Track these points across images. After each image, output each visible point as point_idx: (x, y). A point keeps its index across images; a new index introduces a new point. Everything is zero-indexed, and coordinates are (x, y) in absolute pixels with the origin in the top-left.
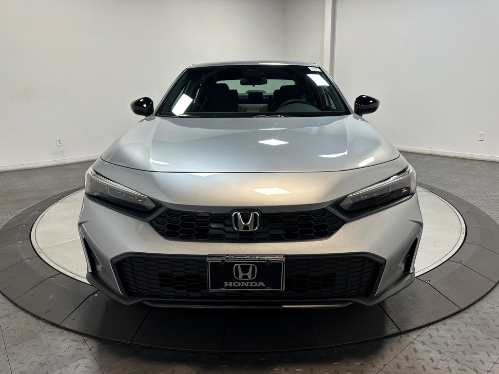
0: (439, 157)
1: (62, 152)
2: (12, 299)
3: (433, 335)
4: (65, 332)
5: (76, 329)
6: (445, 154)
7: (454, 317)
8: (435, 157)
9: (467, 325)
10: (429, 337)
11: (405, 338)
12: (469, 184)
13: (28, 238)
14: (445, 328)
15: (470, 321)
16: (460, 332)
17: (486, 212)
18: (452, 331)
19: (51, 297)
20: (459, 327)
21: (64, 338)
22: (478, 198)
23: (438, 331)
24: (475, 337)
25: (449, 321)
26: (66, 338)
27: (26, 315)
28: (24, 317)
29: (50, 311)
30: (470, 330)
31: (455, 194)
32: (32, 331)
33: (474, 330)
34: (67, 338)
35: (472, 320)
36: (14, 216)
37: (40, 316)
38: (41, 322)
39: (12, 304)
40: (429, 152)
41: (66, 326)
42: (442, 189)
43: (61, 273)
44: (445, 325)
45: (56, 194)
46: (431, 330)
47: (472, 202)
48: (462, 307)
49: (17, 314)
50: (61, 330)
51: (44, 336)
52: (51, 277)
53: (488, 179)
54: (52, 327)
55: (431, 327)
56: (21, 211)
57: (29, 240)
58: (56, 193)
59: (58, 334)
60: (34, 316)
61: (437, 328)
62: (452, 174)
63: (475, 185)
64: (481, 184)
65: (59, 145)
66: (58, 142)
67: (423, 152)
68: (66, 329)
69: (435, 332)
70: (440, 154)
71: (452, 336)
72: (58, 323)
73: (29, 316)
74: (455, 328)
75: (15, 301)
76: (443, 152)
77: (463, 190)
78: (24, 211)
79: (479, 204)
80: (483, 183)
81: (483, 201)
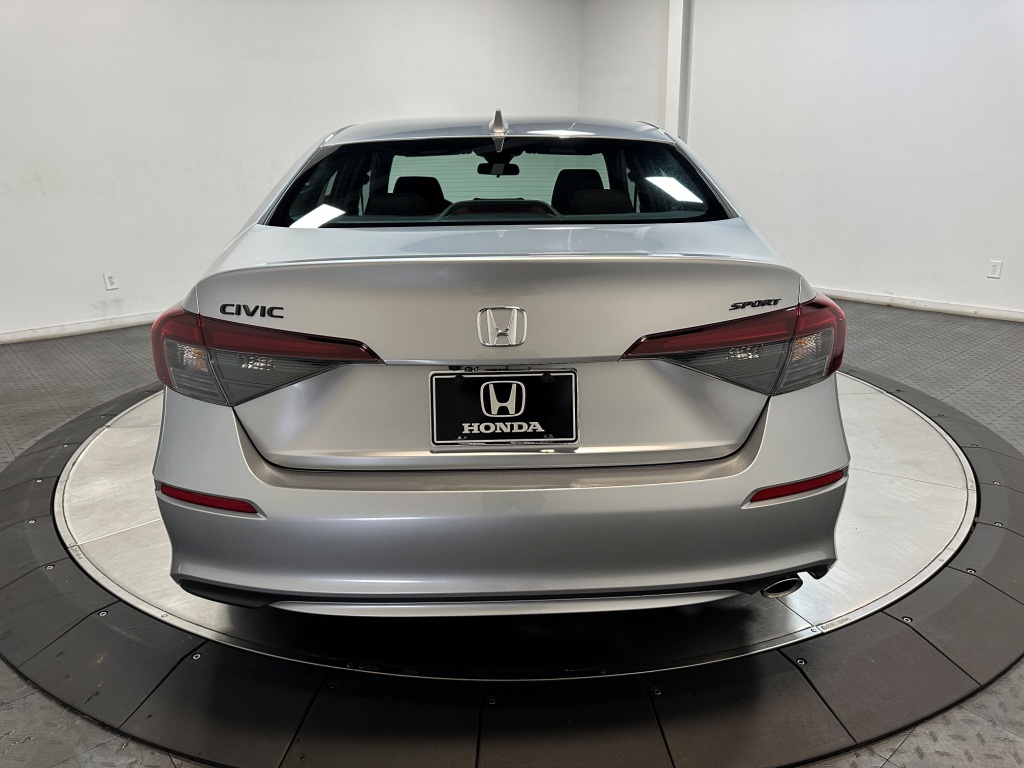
0: (908, 313)
1: (117, 301)
2: (16, 663)
3: (924, 750)
4: (133, 745)
5: (156, 740)
6: (918, 305)
7: (967, 705)
8: (899, 311)
9: (995, 724)
10: (916, 756)
11: (866, 758)
12: (973, 376)
13: (49, 512)
14: (950, 733)
15: (1001, 713)
16: (983, 741)
17: (1015, 444)
18: (964, 739)
19: (99, 661)
20: (978, 729)
21: (130, 761)
22: (995, 410)
23: (935, 739)
24: (1016, 755)
25: (956, 714)
26: (134, 759)
27: (46, 702)
28: (42, 708)
29: (97, 694)
30: (1003, 735)
31: (947, 401)
32: (60, 742)
33: (1011, 736)
34: (136, 762)
35: (1005, 711)
36: (17, 455)
37: (77, 706)
38: (78, 721)
39: (16, 675)
40: (886, 301)
41: (135, 731)
42: (917, 387)
43: (120, 600)
44: (948, 723)
45: (106, 401)
46: (920, 737)
47: (983, 419)
48: (983, 681)
49: (28, 700)
50: (124, 740)
51: (86, 756)
52: (99, 611)
53: (1012, 364)
54: (104, 732)
55: (919, 730)
56: (32, 442)
57: (51, 517)
58: (107, 397)
59: (117, 751)
60: (64, 705)
61: (931, 733)
62: (936, 352)
63: (987, 378)
64: (999, 376)
65: (110, 287)
66: (108, 282)
67: (873, 299)
68: (134, 739)
69: (928, 742)
70: (908, 304)
71: (967, 753)
72: (116, 725)
73: (51, 704)
74: (970, 732)
75: (20, 669)
76: (914, 302)
77: (963, 391)
78: (39, 442)
79: (997, 424)
80: (1003, 374)
81: (1008, 418)
